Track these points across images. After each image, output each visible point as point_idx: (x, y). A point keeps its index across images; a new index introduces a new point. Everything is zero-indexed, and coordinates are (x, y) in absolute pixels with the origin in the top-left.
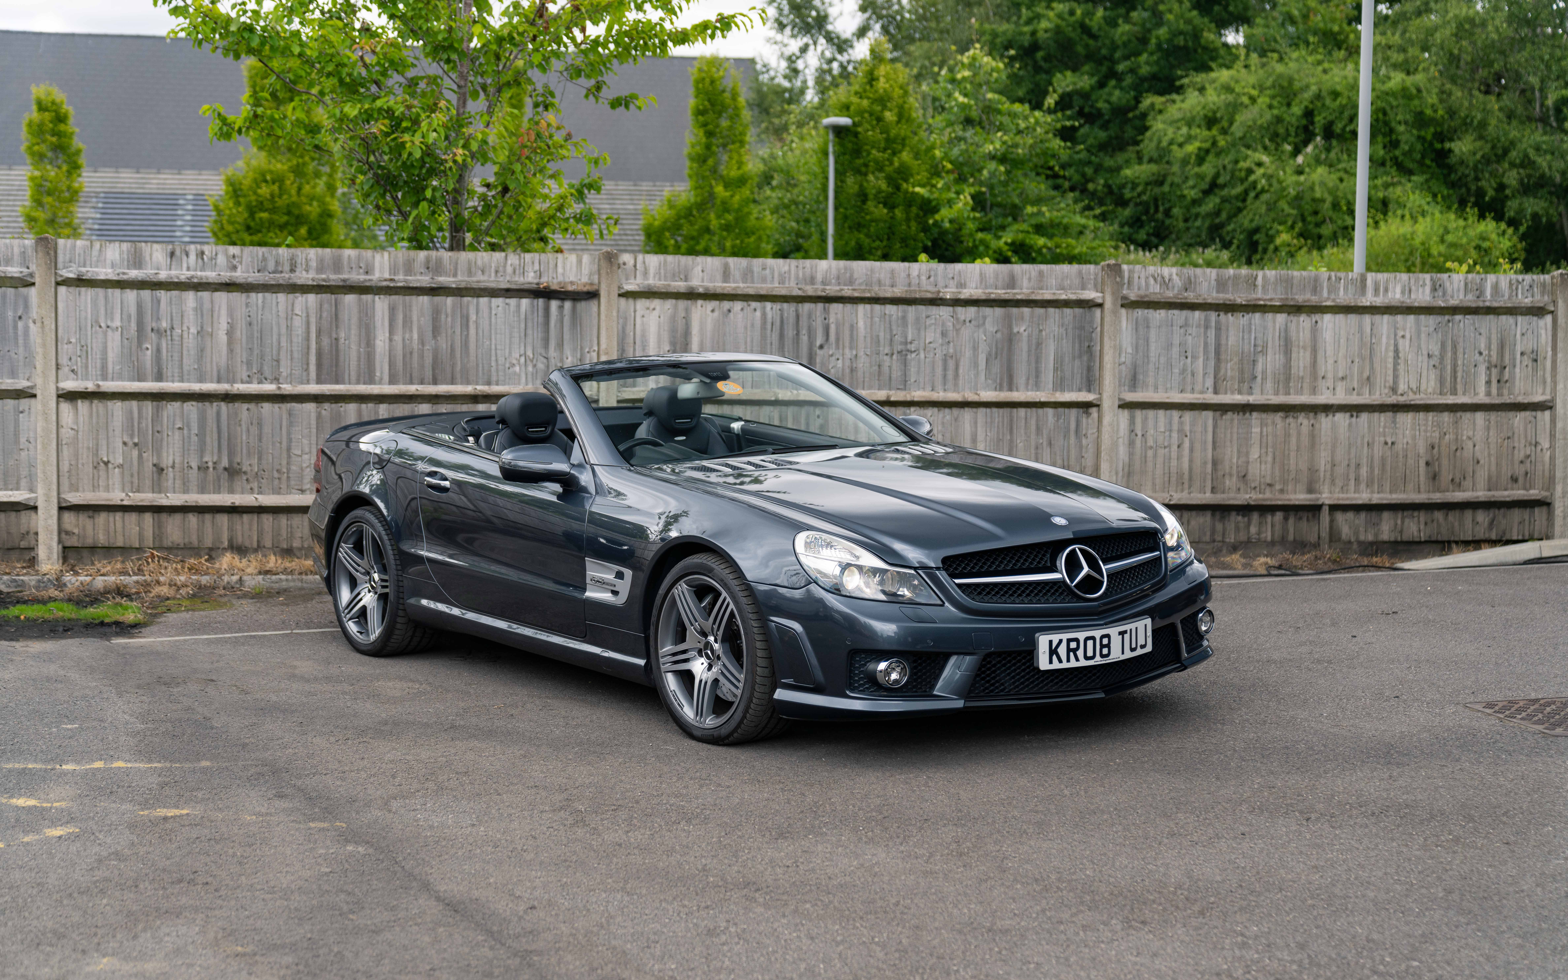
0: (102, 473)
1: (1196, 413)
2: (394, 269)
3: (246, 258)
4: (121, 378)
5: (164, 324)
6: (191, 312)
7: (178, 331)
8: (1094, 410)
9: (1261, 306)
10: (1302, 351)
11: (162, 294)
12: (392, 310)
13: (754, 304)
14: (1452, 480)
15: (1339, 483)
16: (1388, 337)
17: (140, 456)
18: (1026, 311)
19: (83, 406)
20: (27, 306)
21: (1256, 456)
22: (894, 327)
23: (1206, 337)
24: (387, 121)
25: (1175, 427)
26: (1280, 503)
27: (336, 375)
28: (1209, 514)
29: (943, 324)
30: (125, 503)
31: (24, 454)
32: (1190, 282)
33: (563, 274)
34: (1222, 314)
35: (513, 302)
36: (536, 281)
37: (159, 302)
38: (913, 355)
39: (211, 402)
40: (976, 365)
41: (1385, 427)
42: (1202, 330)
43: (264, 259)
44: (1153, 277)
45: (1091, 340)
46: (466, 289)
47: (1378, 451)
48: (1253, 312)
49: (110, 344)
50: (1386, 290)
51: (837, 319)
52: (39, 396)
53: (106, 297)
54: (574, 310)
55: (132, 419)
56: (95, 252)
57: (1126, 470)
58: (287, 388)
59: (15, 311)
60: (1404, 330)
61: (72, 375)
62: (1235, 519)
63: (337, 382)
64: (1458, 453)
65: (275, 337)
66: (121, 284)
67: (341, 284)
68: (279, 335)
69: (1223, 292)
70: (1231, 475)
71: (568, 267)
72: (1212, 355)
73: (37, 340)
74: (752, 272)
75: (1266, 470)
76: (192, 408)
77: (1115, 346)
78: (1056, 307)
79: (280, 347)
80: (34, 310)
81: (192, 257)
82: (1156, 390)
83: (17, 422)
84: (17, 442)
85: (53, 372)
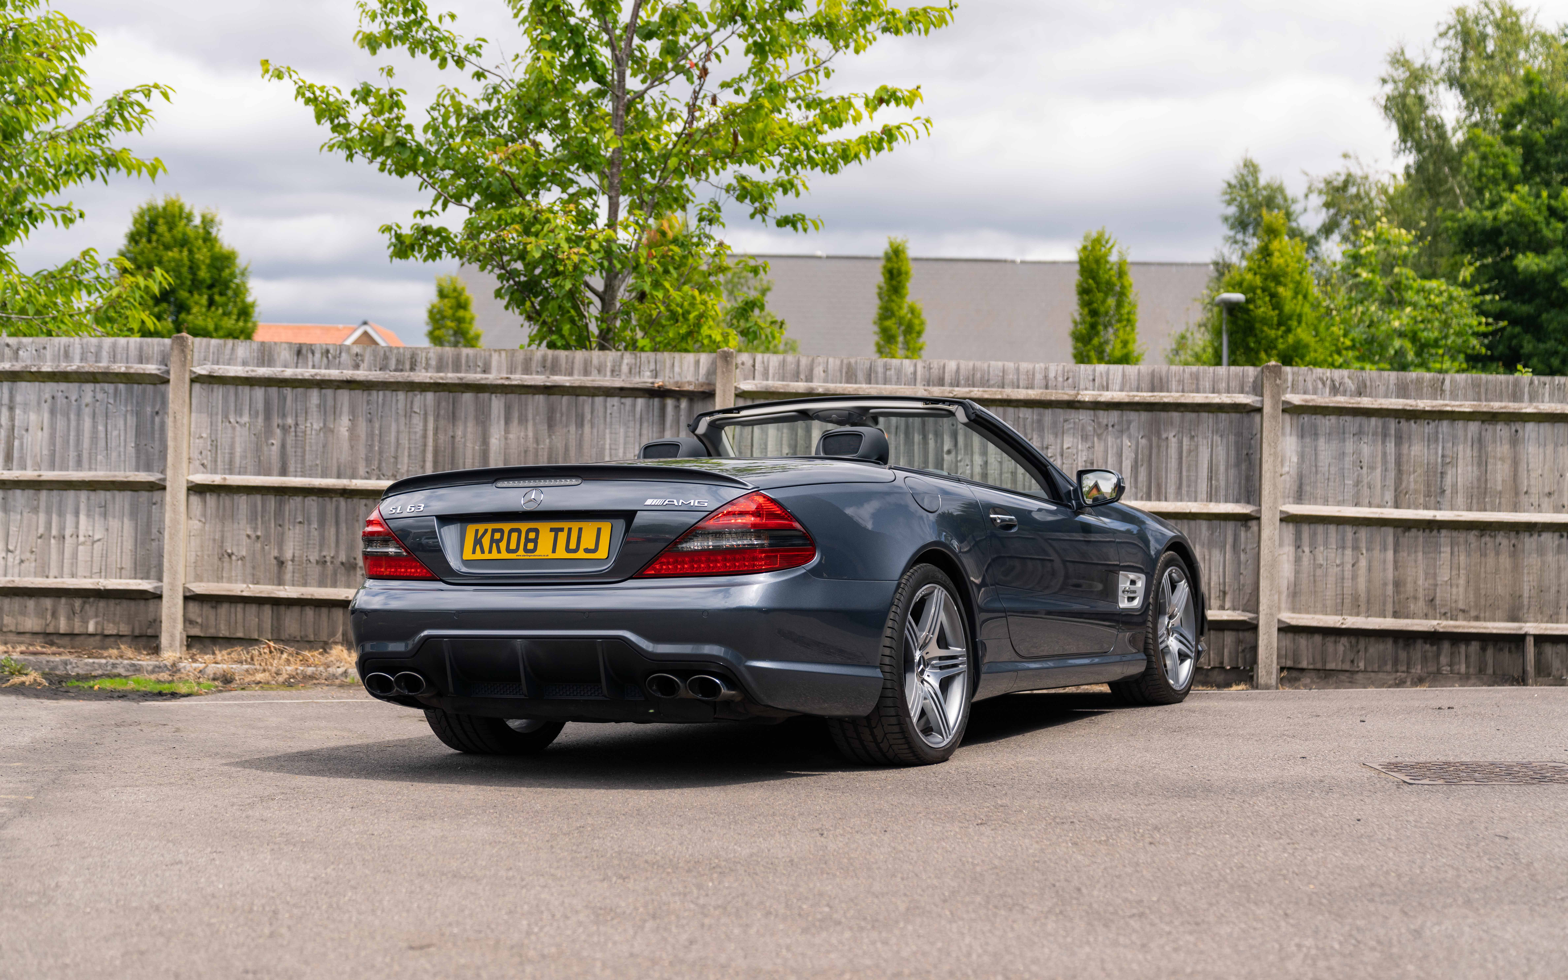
0: (226, 565)
1: (1374, 529)
2: (511, 369)
3: (368, 357)
4: (246, 472)
5: (290, 421)
6: (315, 409)
7: (302, 428)
8: (1253, 524)
9: (1447, 412)
10: (1499, 463)
11: (288, 392)
12: (508, 409)
15: (1548, 611)
17: (263, 549)
18: (1176, 415)
19: (211, 499)
20: (164, 403)
21: (1446, 578)
22: (1029, 432)
23: (1384, 446)
24: (517, 227)
25: (1349, 543)
26: (1474, 631)
28: (1390, 642)
29: (1083, 428)
30: (245, 594)
31: (154, 544)
32: (1365, 386)
33: (680, 375)
34: (1403, 421)
35: (628, 401)
36: (651, 380)
37: (285, 399)
39: (331, 498)
42: (1380, 438)
43: (386, 358)
44: (1321, 379)
45: (1250, 447)
46: (580, 387)
48: (1440, 420)
49: (238, 439)
52: (170, 489)
53: (236, 394)
54: (689, 411)
55: (256, 512)
56: (228, 351)
57: (1292, 589)
59: (153, 406)
61: (202, 469)
62: (1421, 648)
65: (394, 435)
66: (250, 382)
67: (457, 381)
68: (398, 432)
69: (1403, 397)
70: (1415, 598)
71: (685, 367)
72: (1392, 465)
73: (170, 434)
74: (877, 373)
75: (1458, 593)
76: (312, 503)
77: (1275, 455)
78: (1209, 412)
79: (398, 444)
80: (171, 405)
81: (318, 355)
82: (1326, 502)
83: (150, 513)
84: (149, 532)
85: (184, 465)
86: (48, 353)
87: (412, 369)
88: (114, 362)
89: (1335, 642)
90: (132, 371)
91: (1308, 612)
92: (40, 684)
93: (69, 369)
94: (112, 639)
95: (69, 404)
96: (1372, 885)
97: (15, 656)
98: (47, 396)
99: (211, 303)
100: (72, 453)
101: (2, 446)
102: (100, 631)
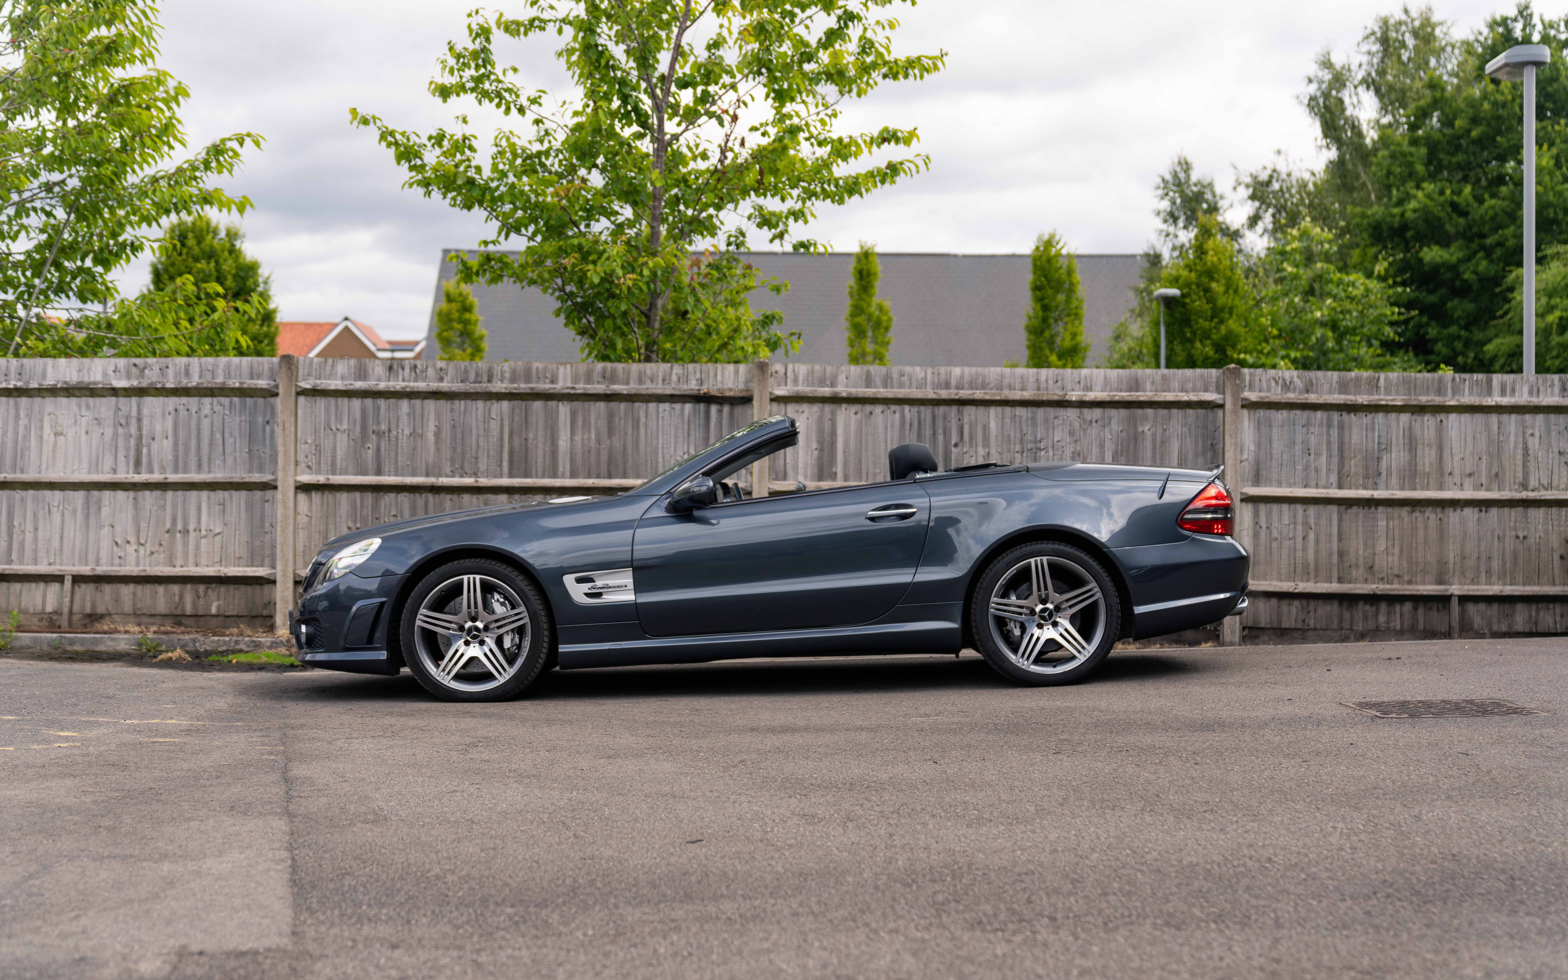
1: (1320, 507)
2: (575, 380)
3: (451, 371)
4: (346, 473)
5: (383, 427)
6: (405, 417)
7: (394, 433)
9: (1382, 405)
10: (1427, 449)
11: (382, 402)
12: (573, 414)
13: (893, 408)
15: (1470, 575)
16: (1516, 436)
18: (1150, 412)
19: (316, 496)
20: (273, 413)
21: (1383, 548)
22: (1024, 427)
23: (1329, 435)
24: (577, 255)
25: (1300, 520)
26: (1407, 593)
27: (526, 470)
28: (1336, 603)
29: (1071, 424)
31: (268, 536)
32: (1312, 385)
33: (722, 382)
34: (1344, 414)
35: (678, 406)
36: (697, 388)
37: (379, 408)
38: (1043, 453)
39: (421, 493)
41: (1516, 522)
42: (1325, 429)
43: (466, 371)
44: (1274, 379)
45: (1214, 438)
46: (636, 395)
47: (1509, 544)
48: (1376, 412)
49: (338, 445)
50: (1513, 390)
51: (970, 421)
52: (280, 488)
53: (336, 405)
54: (731, 414)
55: (356, 507)
56: (328, 368)
58: (484, 481)
59: (264, 417)
60: (1533, 428)
61: (307, 470)
62: (1363, 608)
63: (526, 476)
65: (474, 438)
66: (349, 394)
67: (530, 392)
68: (478, 436)
69: (1345, 393)
70: (1357, 566)
71: (726, 376)
72: (1335, 452)
73: (280, 441)
74: (892, 378)
75: (1393, 562)
76: (404, 499)
77: (1236, 444)
78: (1179, 408)
79: (478, 446)
80: (280, 415)
81: (407, 370)
82: (1280, 485)
83: (263, 510)
84: (263, 526)
85: (292, 467)
86: (170, 372)
87: (489, 381)
88: (230, 378)
89: (1289, 605)
90: (245, 386)
91: (1265, 580)
92: (186, 659)
93: (190, 385)
94: (232, 619)
95: (190, 415)
96: (1375, 788)
97: (150, 635)
98: (171, 409)
100: (193, 458)
101: (132, 452)
102: (221, 612)
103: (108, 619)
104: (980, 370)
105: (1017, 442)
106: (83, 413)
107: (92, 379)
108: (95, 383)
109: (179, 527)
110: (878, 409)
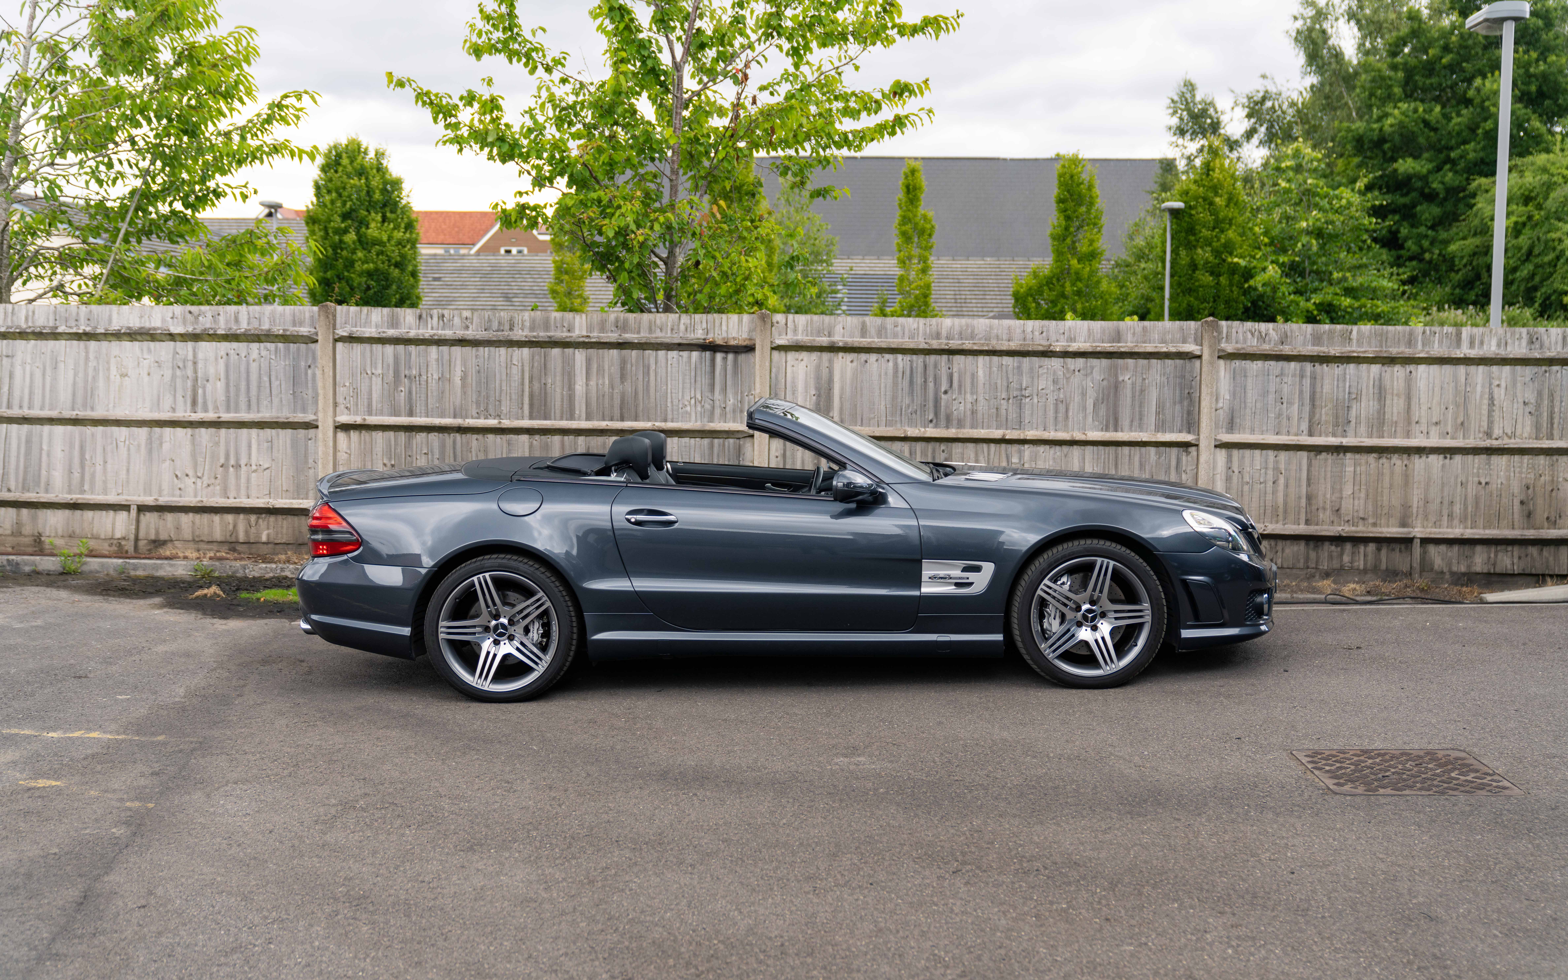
1: (1291, 453)
2: (590, 328)
3: (476, 320)
4: (382, 414)
5: (415, 372)
6: (434, 363)
7: (424, 377)
8: (1193, 450)
9: (1355, 357)
10: (1395, 398)
11: (412, 348)
12: (588, 361)
13: (887, 356)
14: (1548, 518)
15: (1432, 518)
16: (1483, 386)
18: (1130, 362)
19: (354, 435)
20: (314, 358)
21: (1350, 492)
22: (1010, 376)
23: (1301, 385)
25: (1271, 465)
26: (1371, 535)
27: (545, 413)
28: (1303, 544)
29: (1055, 373)
31: (311, 471)
32: (1287, 337)
33: (727, 332)
34: (1317, 365)
35: (685, 354)
36: (704, 337)
37: (410, 354)
38: (1028, 400)
39: (449, 433)
40: (1085, 408)
41: (1479, 468)
42: (1298, 379)
43: (490, 320)
44: (1250, 331)
45: (1191, 387)
46: (647, 344)
47: (1472, 490)
48: (1348, 363)
49: (374, 387)
50: (1482, 343)
51: (959, 369)
52: (321, 427)
53: (371, 351)
54: (735, 361)
55: (390, 445)
58: (506, 423)
59: (306, 361)
60: (1500, 379)
61: (346, 411)
62: (1328, 548)
63: (545, 419)
64: (1554, 494)
65: (498, 382)
66: (382, 341)
67: (549, 340)
68: (501, 380)
69: (1318, 345)
70: (1324, 509)
71: (731, 325)
72: (1307, 401)
73: (320, 384)
74: (886, 329)
75: (1359, 505)
76: (434, 438)
77: (1212, 393)
78: (1158, 358)
79: (501, 390)
80: (319, 361)
81: (435, 319)
82: (1252, 432)
83: (306, 446)
84: (306, 462)
85: (331, 409)
86: (222, 319)
87: (511, 329)
88: (275, 325)
90: (289, 333)
92: (219, 596)
93: (238, 332)
94: (281, 546)
95: (240, 359)
97: (205, 562)
98: (223, 353)
99: (384, 219)
100: (243, 399)
101: (189, 393)
102: (271, 540)
103: (170, 545)
104: (969, 321)
105: (1004, 389)
106: (146, 356)
107: (153, 325)
108: (155, 329)
109: (232, 462)
110: (873, 357)
